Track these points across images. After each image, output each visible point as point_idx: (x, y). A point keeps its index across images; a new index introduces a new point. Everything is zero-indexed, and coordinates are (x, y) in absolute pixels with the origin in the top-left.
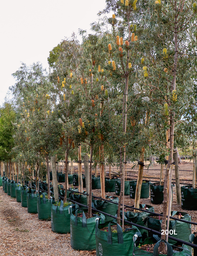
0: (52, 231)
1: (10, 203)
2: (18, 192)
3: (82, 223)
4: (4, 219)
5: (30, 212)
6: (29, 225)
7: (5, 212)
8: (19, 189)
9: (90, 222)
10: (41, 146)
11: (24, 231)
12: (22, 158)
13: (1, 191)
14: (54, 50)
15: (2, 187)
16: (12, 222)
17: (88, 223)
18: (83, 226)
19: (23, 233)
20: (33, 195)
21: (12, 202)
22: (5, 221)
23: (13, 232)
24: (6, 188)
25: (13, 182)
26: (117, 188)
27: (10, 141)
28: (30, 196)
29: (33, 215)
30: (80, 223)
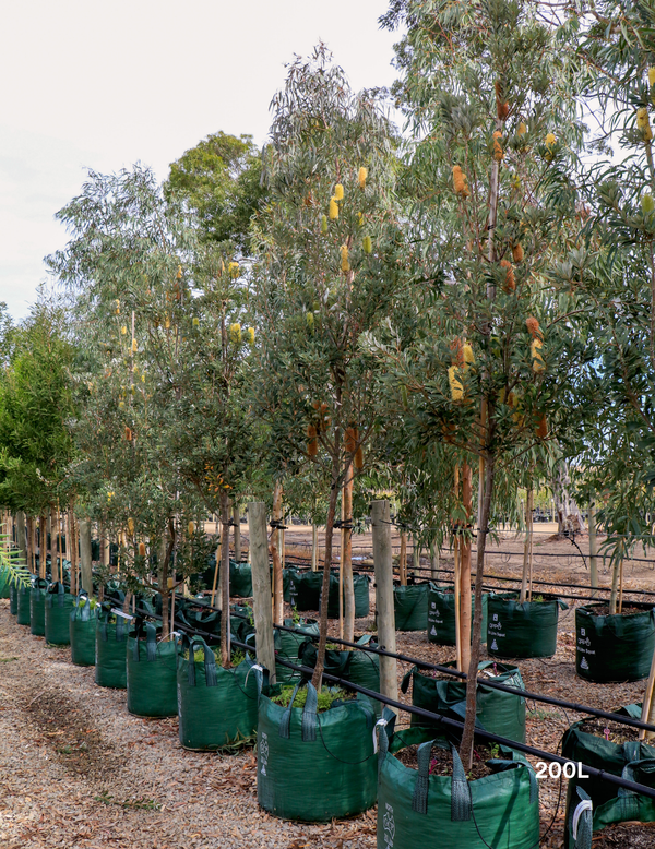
0: (261, 808)
1: (50, 668)
2: (79, 625)
3: (452, 803)
4: (38, 743)
5: (136, 710)
6: (150, 772)
7: (33, 708)
8: (85, 616)
9: (487, 798)
10: (207, 458)
11: (138, 806)
12: (116, 503)
13: (6, 615)
14: (185, 159)
15: (8, 602)
16: (75, 758)
17: (478, 801)
18: (453, 817)
19: (134, 817)
20: (153, 646)
21: (55, 665)
22: (43, 749)
23: (91, 810)
24: (25, 610)
25: (56, 590)
26: (434, 617)
27: (52, 439)
28: (139, 650)
29: (153, 725)
30: (442, 801)
